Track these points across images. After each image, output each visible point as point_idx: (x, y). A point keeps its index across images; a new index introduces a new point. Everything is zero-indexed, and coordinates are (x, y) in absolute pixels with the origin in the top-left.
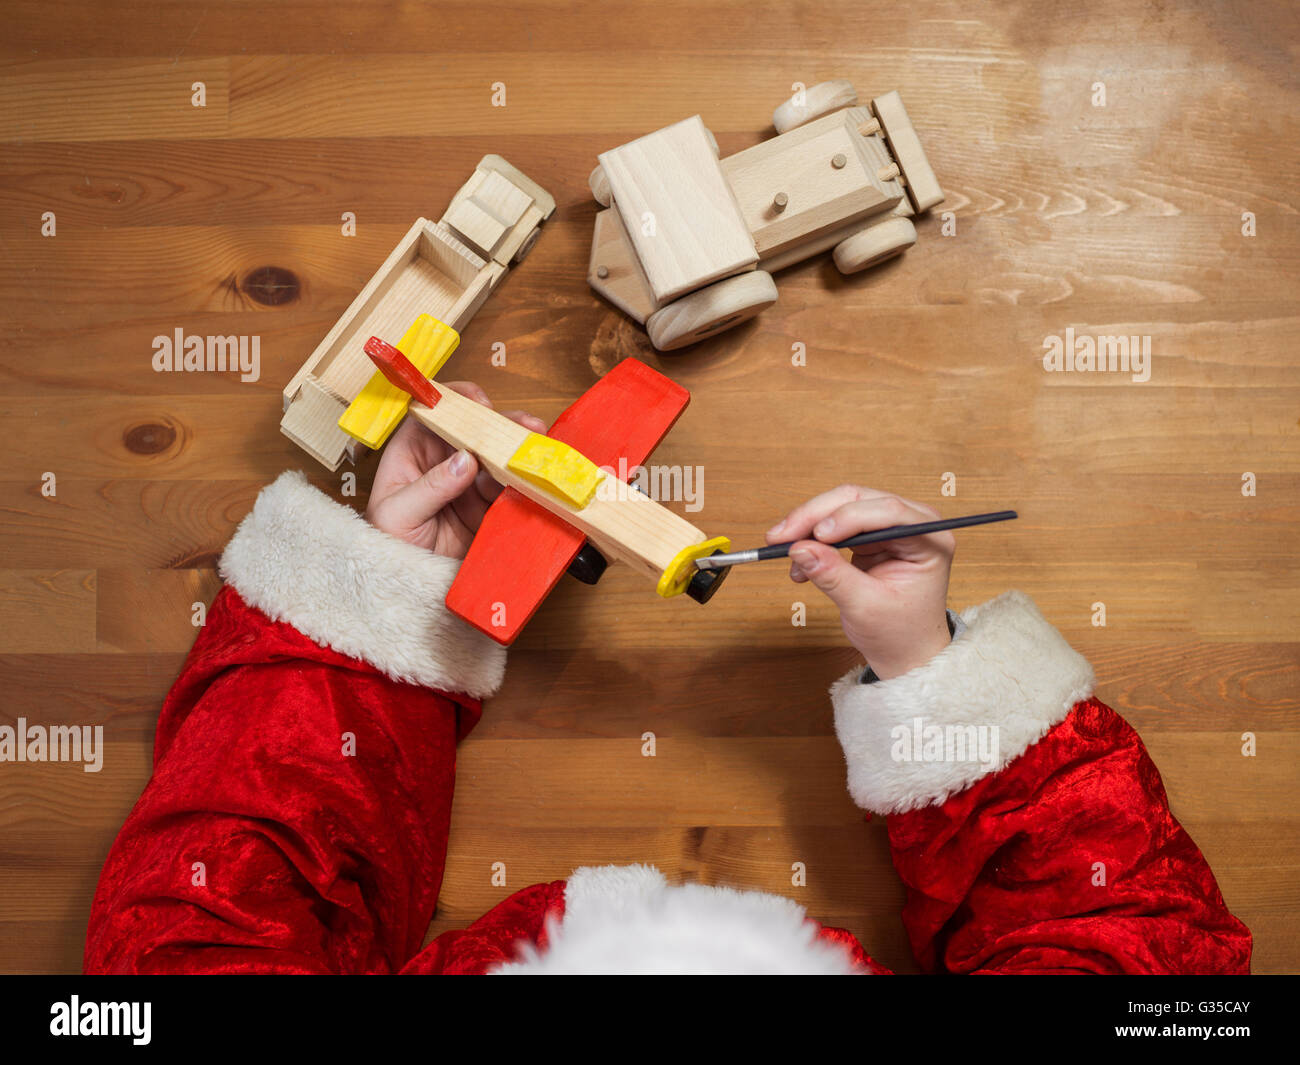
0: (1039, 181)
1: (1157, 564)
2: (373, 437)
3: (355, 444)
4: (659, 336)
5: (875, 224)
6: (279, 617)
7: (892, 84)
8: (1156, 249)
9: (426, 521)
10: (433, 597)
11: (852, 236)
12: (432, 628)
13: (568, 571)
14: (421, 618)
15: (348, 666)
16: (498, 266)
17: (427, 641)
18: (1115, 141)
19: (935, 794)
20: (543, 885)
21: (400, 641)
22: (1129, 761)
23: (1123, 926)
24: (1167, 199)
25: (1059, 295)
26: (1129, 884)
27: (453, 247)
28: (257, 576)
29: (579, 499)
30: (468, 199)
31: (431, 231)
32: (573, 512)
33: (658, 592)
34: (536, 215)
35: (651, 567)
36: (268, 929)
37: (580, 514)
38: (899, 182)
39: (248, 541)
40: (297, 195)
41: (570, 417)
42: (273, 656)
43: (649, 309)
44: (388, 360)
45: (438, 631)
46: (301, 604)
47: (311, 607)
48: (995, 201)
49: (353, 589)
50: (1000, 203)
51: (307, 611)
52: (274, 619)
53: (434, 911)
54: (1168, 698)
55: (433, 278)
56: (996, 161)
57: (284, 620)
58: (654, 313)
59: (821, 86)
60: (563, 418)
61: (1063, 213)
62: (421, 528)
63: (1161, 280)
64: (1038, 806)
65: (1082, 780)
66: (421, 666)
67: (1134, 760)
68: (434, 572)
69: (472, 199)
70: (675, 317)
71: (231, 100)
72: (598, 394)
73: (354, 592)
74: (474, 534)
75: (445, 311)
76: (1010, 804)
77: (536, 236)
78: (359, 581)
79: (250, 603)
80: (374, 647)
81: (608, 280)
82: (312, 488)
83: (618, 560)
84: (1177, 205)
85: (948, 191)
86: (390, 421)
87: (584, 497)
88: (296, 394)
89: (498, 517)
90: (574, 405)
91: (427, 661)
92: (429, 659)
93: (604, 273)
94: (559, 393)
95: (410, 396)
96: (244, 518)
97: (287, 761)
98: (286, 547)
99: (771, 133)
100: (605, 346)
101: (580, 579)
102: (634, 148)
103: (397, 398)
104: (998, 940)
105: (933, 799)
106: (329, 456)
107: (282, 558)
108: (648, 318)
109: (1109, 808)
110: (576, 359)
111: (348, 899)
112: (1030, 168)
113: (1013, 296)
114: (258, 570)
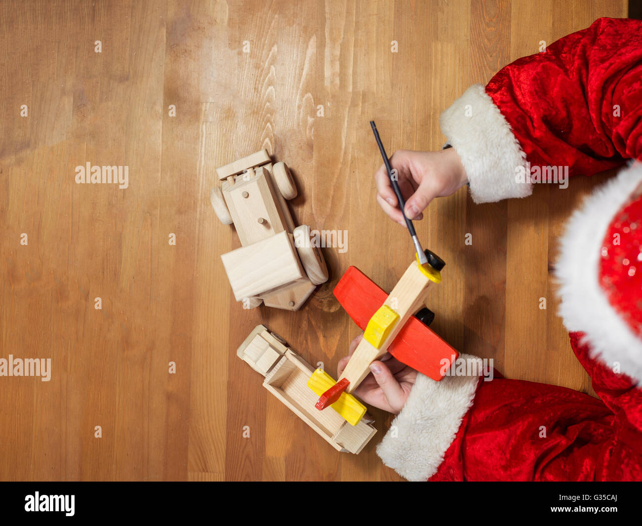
0: (259, 108)
1: (434, 58)
2: (361, 410)
3: (364, 419)
4: (322, 279)
5: (275, 181)
6: (442, 457)
7: (214, 172)
8: (292, 56)
9: (401, 387)
10: (434, 385)
11: (280, 191)
12: (449, 387)
13: (428, 326)
14: (444, 391)
15: (465, 426)
16: (287, 352)
17: (455, 389)
18: (243, 72)
19: (521, 157)
20: (571, 341)
21: (454, 401)
22: (515, 70)
23: (592, 75)
24: (270, 50)
25: (311, 99)
26: (571, 72)
27: (277, 370)
28: (423, 467)
29: (395, 317)
30: (256, 363)
31: (269, 380)
32: (400, 320)
33: (438, 283)
34: (265, 333)
35: (427, 286)
36: (586, 469)
37: (402, 317)
38: (257, 169)
39: (407, 471)
40: (252, 443)
41: (358, 320)
42: (460, 460)
43: (309, 283)
44: (326, 400)
45: (450, 384)
46: (436, 446)
47: (437, 441)
48: (268, 127)
49: (430, 421)
50: (268, 124)
51: (439, 443)
52: (443, 460)
53: (584, 394)
54: (495, 54)
55: (291, 382)
56: (250, 126)
57: (443, 455)
58: (311, 281)
59: (213, 204)
60: (358, 324)
61: (274, 96)
62: (404, 389)
63: (306, 53)
64: (531, 111)
65: (521, 91)
66: (466, 392)
67: (515, 68)
68: (422, 384)
69: (256, 362)
70: (312, 271)
71: (207, 472)
72: (348, 307)
73: (431, 421)
74: (407, 366)
75: (306, 377)
76: (529, 123)
77: (275, 335)
78: (426, 418)
79: (435, 471)
80: (457, 413)
81: (295, 302)
82: (384, 440)
83: (424, 302)
84: (273, 46)
85: (262, 148)
86: (354, 402)
87: (393, 314)
88: (340, 446)
89: (401, 356)
90: (353, 318)
91: (464, 389)
92: (463, 388)
93: (292, 303)
94: (346, 327)
95: (344, 392)
96: (397, 473)
97: (508, 456)
98: (410, 453)
99: (232, 226)
100: (326, 305)
101: (432, 321)
102: (235, 285)
103: (344, 398)
104: (598, 132)
105: (523, 158)
106: (370, 432)
107: (415, 455)
108: (313, 284)
109: (534, 79)
110: (331, 319)
111: (574, 431)
112: (254, 111)
113: (310, 120)
114: (420, 467)
